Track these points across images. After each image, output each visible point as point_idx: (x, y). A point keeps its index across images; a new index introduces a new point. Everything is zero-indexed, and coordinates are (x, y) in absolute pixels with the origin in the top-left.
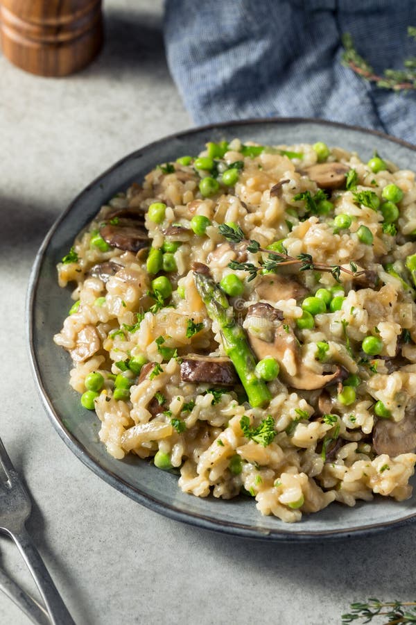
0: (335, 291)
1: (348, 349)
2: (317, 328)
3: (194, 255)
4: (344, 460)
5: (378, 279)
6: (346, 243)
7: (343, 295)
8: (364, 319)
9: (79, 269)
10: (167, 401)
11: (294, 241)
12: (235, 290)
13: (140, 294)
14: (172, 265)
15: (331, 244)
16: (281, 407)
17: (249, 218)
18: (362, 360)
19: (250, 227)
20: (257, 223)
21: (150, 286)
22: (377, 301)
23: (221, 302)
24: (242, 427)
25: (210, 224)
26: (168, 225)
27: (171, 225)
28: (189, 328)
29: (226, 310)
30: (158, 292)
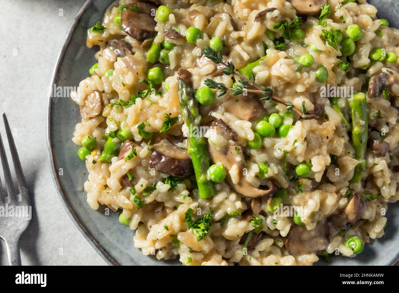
0: (286, 118)
1: (283, 169)
2: (263, 149)
3: (185, 56)
4: (260, 252)
5: (324, 111)
6: (304, 81)
7: (291, 123)
8: (302, 151)
9: (101, 40)
10: (135, 179)
11: (263, 70)
12: (207, 102)
13: (137, 79)
14: (166, 61)
15: (293, 79)
16: (222, 203)
17: (235, 35)
18: (293, 178)
19: (233, 43)
20: (240, 40)
21: (146, 74)
22: (317, 132)
23: (192, 111)
24: (186, 218)
25: (201, 37)
26: (169, 27)
27: (171, 28)
28: (165, 122)
29: (194, 118)
30: (150, 82)
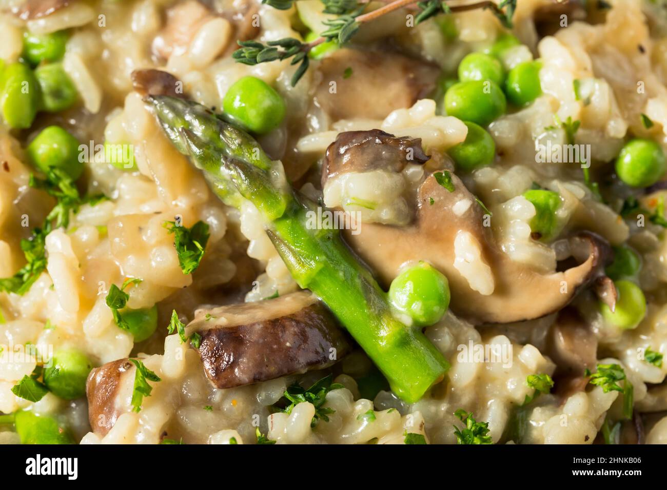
0: (505, 52)
1: (589, 188)
2: (504, 156)
3: (113, 54)
7: (528, 56)
12: (269, 116)
13: (12, 190)
14: (67, 92)
22: (609, 48)
23: (247, 157)
28: (181, 245)
29: (267, 173)
30: (58, 172)
